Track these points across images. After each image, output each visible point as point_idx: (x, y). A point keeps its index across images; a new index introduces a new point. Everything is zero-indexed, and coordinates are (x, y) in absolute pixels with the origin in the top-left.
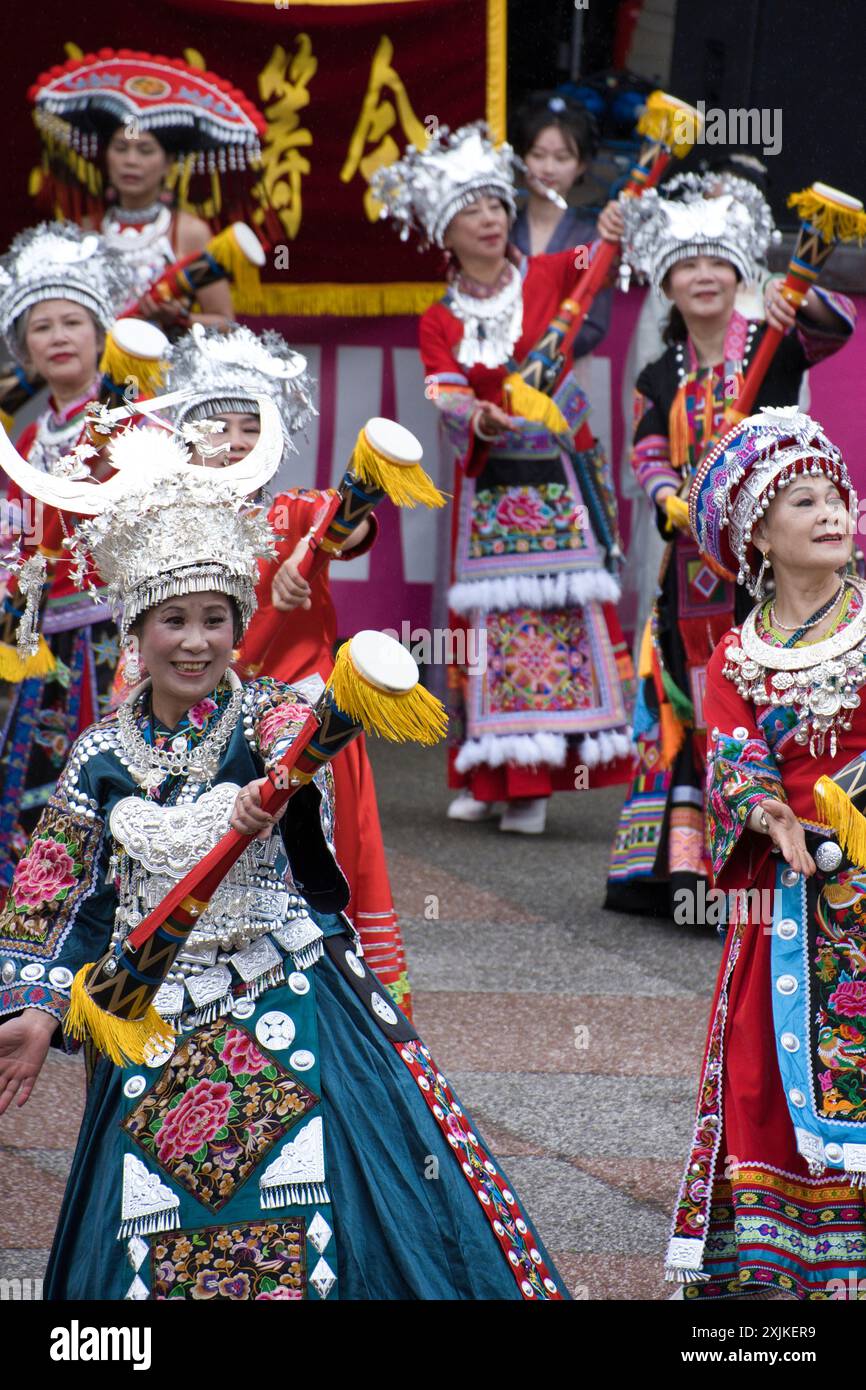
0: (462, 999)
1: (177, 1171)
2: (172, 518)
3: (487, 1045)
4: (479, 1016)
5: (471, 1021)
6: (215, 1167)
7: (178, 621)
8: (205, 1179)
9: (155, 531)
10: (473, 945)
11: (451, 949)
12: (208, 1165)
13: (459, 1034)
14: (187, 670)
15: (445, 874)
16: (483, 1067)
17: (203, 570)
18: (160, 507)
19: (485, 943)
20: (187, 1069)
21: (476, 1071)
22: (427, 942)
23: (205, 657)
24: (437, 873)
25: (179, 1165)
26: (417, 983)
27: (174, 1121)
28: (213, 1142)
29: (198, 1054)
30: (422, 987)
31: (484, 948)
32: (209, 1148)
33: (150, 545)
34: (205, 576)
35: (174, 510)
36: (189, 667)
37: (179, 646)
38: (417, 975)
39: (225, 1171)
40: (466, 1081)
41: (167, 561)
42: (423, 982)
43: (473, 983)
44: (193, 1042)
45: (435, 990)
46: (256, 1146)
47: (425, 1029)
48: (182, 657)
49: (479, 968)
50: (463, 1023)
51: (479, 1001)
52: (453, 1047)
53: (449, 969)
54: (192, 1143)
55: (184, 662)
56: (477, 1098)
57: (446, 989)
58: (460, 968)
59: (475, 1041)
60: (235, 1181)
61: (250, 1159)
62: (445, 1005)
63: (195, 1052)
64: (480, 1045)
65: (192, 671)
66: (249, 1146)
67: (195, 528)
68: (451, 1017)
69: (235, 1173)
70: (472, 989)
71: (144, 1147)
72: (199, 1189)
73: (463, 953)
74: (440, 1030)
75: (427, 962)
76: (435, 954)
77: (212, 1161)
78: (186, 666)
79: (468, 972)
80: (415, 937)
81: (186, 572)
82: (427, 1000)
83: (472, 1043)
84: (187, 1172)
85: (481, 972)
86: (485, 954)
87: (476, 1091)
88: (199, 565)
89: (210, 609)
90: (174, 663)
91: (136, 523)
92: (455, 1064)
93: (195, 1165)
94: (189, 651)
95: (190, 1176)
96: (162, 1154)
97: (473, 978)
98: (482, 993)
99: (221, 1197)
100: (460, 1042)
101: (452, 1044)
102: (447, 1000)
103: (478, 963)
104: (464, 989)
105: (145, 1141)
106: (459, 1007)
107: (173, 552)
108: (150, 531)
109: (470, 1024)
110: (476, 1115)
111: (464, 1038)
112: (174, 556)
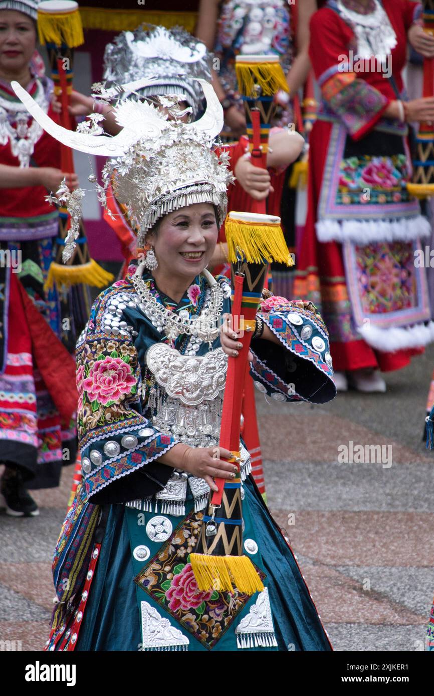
0: (375, 517)
1: (184, 618)
2: (174, 154)
3: (393, 548)
4: (388, 528)
5: (383, 531)
6: (210, 618)
7: (185, 224)
8: (203, 626)
9: (164, 163)
10: (384, 479)
11: (370, 481)
12: (206, 617)
13: (374, 541)
14: (191, 258)
15: (365, 429)
16: (390, 563)
17: (199, 188)
18: (166, 147)
19: (392, 478)
20: (186, 548)
21: (385, 566)
22: (352, 477)
23: (202, 248)
24: (360, 429)
25: (185, 614)
26: (345, 505)
27: (180, 583)
28: (209, 601)
29: (193, 538)
30: (349, 508)
31: (392, 481)
32: (207, 605)
33: (162, 173)
34: (201, 192)
35: (175, 148)
36: (193, 255)
37: (186, 241)
38: (345, 500)
39: (217, 622)
40: (378, 573)
41: (175, 183)
42: (349, 505)
43: (384, 505)
44: (186, 529)
45: (357, 510)
46: (234, 606)
47: (350, 537)
48: (188, 248)
49: (388, 495)
50: (377, 533)
51: (387, 518)
52: (370, 550)
53: (367, 495)
54: (195, 601)
55: (189, 253)
56: (386, 585)
57: (365, 509)
58: (374, 495)
59: (384, 545)
60: (222, 628)
61: (231, 614)
62: (364, 520)
63: (190, 536)
64: (387, 548)
65: (194, 258)
66: (231, 606)
67: (192, 159)
68: (368, 529)
69: (222, 623)
70: (382, 509)
71: (157, 599)
72: (199, 632)
73: (377, 484)
74: (360, 538)
75: (352, 491)
76: (358, 485)
77: (208, 615)
78: (190, 255)
79: (380, 497)
80: (343, 474)
81: (189, 190)
82: (351, 517)
83: (382, 546)
84: (192, 620)
85: (389, 497)
86: (392, 485)
87: (384, 580)
88: (197, 185)
89: (205, 216)
90: (181, 253)
91: (151, 158)
92: (370, 561)
93: (198, 616)
94: (193, 245)
95: (194, 624)
96: (172, 606)
97: (384, 502)
98: (389, 512)
99: (213, 639)
100: (374, 546)
101: (368, 547)
102: (365, 517)
103: (388, 491)
104: (377, 509)
105: (158, 595)
106: (373, 522)
107: (178, 176)
108: (161, 163)
109: (381, 533)
110: (385, 597)
111: (377, 544)
112: (180, 180)
